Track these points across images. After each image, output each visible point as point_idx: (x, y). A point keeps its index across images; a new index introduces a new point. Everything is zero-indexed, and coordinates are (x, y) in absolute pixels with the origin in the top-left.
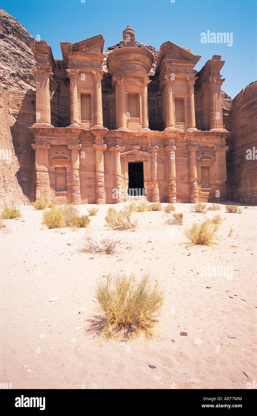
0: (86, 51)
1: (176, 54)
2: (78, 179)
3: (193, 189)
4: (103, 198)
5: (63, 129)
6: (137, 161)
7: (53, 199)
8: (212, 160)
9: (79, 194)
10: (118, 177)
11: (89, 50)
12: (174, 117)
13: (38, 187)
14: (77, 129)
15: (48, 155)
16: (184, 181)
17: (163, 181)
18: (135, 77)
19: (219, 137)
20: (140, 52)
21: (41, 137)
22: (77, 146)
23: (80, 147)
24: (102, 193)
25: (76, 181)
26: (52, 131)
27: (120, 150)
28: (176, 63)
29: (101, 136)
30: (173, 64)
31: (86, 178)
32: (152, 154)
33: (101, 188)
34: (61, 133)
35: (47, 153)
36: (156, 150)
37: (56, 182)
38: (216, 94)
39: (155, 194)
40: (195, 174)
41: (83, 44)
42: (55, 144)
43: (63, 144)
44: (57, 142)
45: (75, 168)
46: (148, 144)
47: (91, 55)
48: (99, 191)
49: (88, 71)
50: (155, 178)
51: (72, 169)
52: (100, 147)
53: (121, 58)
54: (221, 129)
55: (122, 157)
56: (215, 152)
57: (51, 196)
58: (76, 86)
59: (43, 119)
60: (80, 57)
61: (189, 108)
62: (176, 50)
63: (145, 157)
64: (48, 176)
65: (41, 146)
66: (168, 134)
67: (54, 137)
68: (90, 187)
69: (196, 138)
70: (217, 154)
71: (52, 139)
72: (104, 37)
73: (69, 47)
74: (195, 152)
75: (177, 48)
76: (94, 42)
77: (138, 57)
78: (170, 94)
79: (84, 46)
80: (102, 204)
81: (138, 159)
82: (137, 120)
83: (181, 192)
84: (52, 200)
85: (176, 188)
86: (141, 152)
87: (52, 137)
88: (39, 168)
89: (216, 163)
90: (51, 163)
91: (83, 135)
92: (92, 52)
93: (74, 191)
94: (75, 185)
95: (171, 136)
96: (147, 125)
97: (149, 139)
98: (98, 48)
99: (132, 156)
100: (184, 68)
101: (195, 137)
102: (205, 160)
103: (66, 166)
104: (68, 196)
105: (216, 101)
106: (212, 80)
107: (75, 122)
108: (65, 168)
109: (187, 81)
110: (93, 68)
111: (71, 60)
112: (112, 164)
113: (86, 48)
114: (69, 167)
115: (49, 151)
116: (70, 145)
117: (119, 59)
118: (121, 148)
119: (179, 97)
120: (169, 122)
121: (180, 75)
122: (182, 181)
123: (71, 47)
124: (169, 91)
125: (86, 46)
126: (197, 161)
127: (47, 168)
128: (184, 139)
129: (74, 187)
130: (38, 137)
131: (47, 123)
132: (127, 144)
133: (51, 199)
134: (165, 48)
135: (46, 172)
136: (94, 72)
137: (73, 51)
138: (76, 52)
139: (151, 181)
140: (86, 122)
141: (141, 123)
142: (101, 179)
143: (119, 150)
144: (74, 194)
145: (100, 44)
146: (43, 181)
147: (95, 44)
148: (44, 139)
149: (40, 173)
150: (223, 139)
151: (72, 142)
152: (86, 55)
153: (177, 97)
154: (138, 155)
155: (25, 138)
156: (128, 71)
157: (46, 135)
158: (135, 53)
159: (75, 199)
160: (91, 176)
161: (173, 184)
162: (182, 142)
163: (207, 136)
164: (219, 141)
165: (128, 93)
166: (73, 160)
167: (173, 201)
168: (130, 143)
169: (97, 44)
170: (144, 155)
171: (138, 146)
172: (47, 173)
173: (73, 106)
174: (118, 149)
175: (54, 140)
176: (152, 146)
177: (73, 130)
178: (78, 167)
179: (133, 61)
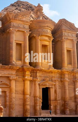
10: (37, 98)
16: (72, 100)
23: (17, 78)
24: (28, 109)
29: (29, 72)
31: (18, 99)
39: (58, 109)
43: (7, 76)
49: (22, 30)
55: (39, 85)
81: (48, 86)
86: (49, 82)
91: (18, 70)
100: (72, 34)
109: (73, 41)
110: (25, 29)
114: (8, 91)
138: (16, 19)
139: (55, 101)
140: (19, 62)
153: (68, 49)
160: (21, 98)
178: (15, 92)
179: (46, 27)
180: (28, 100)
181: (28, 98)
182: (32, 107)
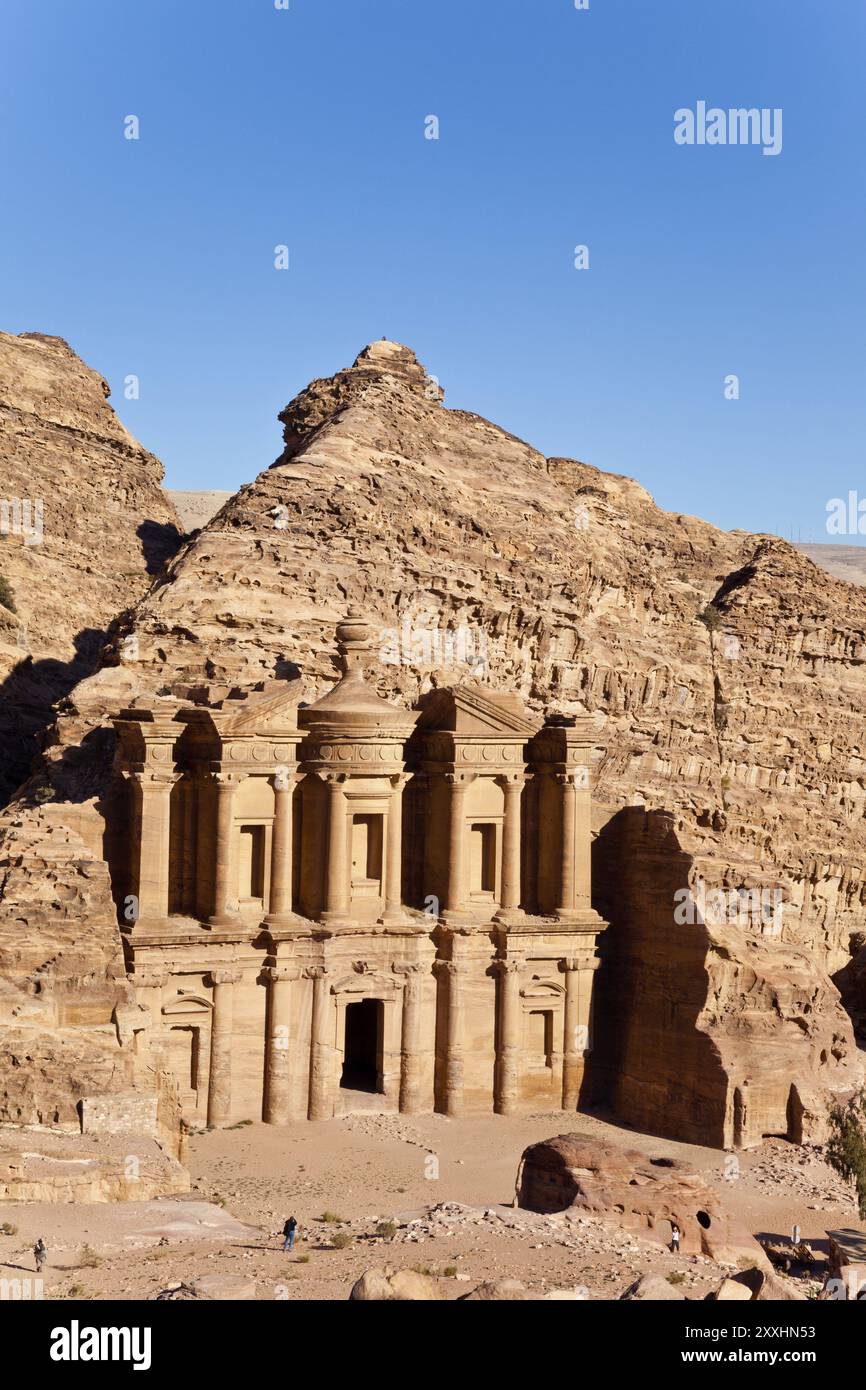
0: (263, 721)
1: (482, 715)
4: (285, 1108)
8: (557, 994)
10: (322, 1049)
15: (161, 999)
16: (484, 1051)
17: (429, 1053)
19: (580, 933)
21: (149, 954)
28: (482, 739)
29: (291, 945)
30: (472, 741)
31: (243, 1053)
32: (407, 983)
33: (283, 1082)
35: (160, 994)
44: (187, 965)
45: (225, 1032)
46: (397, 955)
48: (279, 1090)
49: (265, 772)
51: (217, 1035)
54: (585, 911)
56: (566, 972)
61: (508, 853)
63: (388, 989)
67: (178, 954)
68: (251, 1076)
69: (520, 940)
70: (572, 979)
79: (261, 713)
81: (371, 996)
82: (373, 887)
90: (163, 1020)
98: (292, 709)
99: (356, 988)
100: (501, 747)
101: (517, 937)
102: (540, 993)
103: (199, 1023)
104: (201, 1105)
107: (228, 908)
108: (195, 1029)
109: (506, 782)
111: (226, 745)
113: (265, 714)
114: (206, 1027)
115: (162, 988)
116: (218, 972)
119: (484, 823)
120: (454, 896)
121: (489, 768)
126: (519, 998)
139: (400, 1055)
140: (250, 902)
141: (383, 895)
144: (218, 1098)
148: (155, 959)
150: (590, 938)
151: (222, 964)
153: (480, 822)
154: (372, 985)
159: (219, 1112)
160: (255, 1048)
165: (354, 815)
166: (221, 1010)
170: (386, 985)
175: (179, 961)
176: (406, 959)
178: (230, 1028)
179: (375, 740)
180: (282, 1058)
181: (283, 1053)
182: (300, 1083)
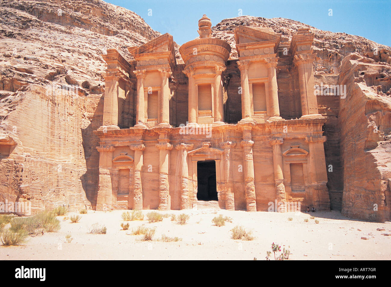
0: (152, 50)
1: (251, 36)
2: (140, 182)
3: (278, 193)
4: (165, 203)
5: (125, 130)
6: (208, 159)
7: (114, 203)
8: (304, 155)
9: (139, 198)
10: (183, 179)
11: (156, 49)
12: (251, 106)
13: (99, 191)
14: (139, 130)
15: (112, 156)
16: (268, 183)
17: (240, 183)
18: (205, 68)
19: (312, 125)
20: (207, 42)
21: (106, 139)
22: (139, 147)
23: (142, 147)
24: (164, 197)
25: (138, 184)
26: (115, 133)
27: (187, 148)
28: (251, 46)
29: (165, 135)
30: (247, 47)
31: (150, 180)
32: (225, 151)
33: (163, 192)
34: (124, 134)
35: (111, 155)
36: (229, 146)
37: (119, 184)
38: (306, 74)
39: (228, 199)
40: (280, 173)
41: (150, 45)
42: (119, 146)
43: (126, 145)
44: (121, 143)
45: (137, 170)
46: (220, 140)
47: (157, 54)
48: (161, 195)
49: (154, 70)
50: (228, 180)
51: (134, 171)
52: (162, 146)
53: (189, 51)
54: (315, 115)
55: (188, 156)
56: (308, 145)
57: (112, 199)
58: (142, 85)
59: (109, 121)
60: (147, 58)
61: (271, 93)
62: (250, 32)
63: (216, 154)
64: (110, 178)
65: (105, 148)
66: (242, 127)
67: (118, 139)
68: (153, 190)
69: (279, 129)
70: (311, 147)
71: (116, 141)
72: (170, 34)
73: (136, 50)
74: (278, 145)
75: (251, 30)
76: (161, 41)
77: (206, 47)
78: (244, 80)
79: (150, 47)
80: (163, 210)
81: (209, 158)
82: (209, 113)
83: (264, 197)
84: (113, 205)
85: (254, 192)
86: (212, 149)
87: (116, 139)
88: (102, 170)
89: (311, 159)
90: (114, 165)
91: (148, 134)
92: (159, 50)
93: (135, 195)
94: (136, 188)
95: (245, 129)
96: (219, 118)
97: (222, 133)
98: (165, 45)
99: (201, 154)
100: (262, 49)
101: (277, 128)
102: (294, 155)
103: (129, 167)
104: (130, 200)
105: (306, 81)
106: (299, 57)
107: (140, 121)
108: (129, 170)
109: (266, 63)
110: (159, 66)
111: (138, 61)
112: (178, 164)
113: (153, 48)
114: (132, 169)
115: (113, 153)
116: (132, 145)
117: (188, 52)
118: (187, 146)
119: (258, 83)
120: (244, 113)
121: (257, 58)
122: (265, 183)
123: (138, 50)
124: (243, 78)
125: (152, 46)
126: (283, 157)
127: (108, 171)
128: (266, 130)
129: (135, 191)
130: (103, 139)
131: (113, 124)
132: (197, 141)
133: (112, 203)
134: (238, 33)
135: (108, 174)
136: (159, 70)
137: (141, 53)
138: (142, 54)
139: (224, 183)
140: (152, 120)
141: (213, 116)
142: (163, 181)
143: (185, 148)
144: (134, 198)
145: (166, 42)
146: (105, 184)
147: (162, 42)
148: (108, 141)
149: (103, 176)
150: (319, 127)
151: (136, 143)
152: (152, 54)
153: (256, 82)
154: (209, 153)
155: (96, 140)
156: (196, 63)
157: (111, 137)
158: (202, 44)
159: (135, 203)
160: (155, 178)
161: (250, 186)
162: (263, 134)
163: (294, 125)
164: (312, 130)
165: (198, 85)
166: (135, 161)
167: (250, 208)
168: (200, 140)
169: (164, 43)
170: (215, 153)
171: (208, 143)
172: (109, 176)
173: (138, 106)
174: (183, 147)
175: (117, 142)
176: (224, 141)
177: (135, 130)
178: (140, 169)
